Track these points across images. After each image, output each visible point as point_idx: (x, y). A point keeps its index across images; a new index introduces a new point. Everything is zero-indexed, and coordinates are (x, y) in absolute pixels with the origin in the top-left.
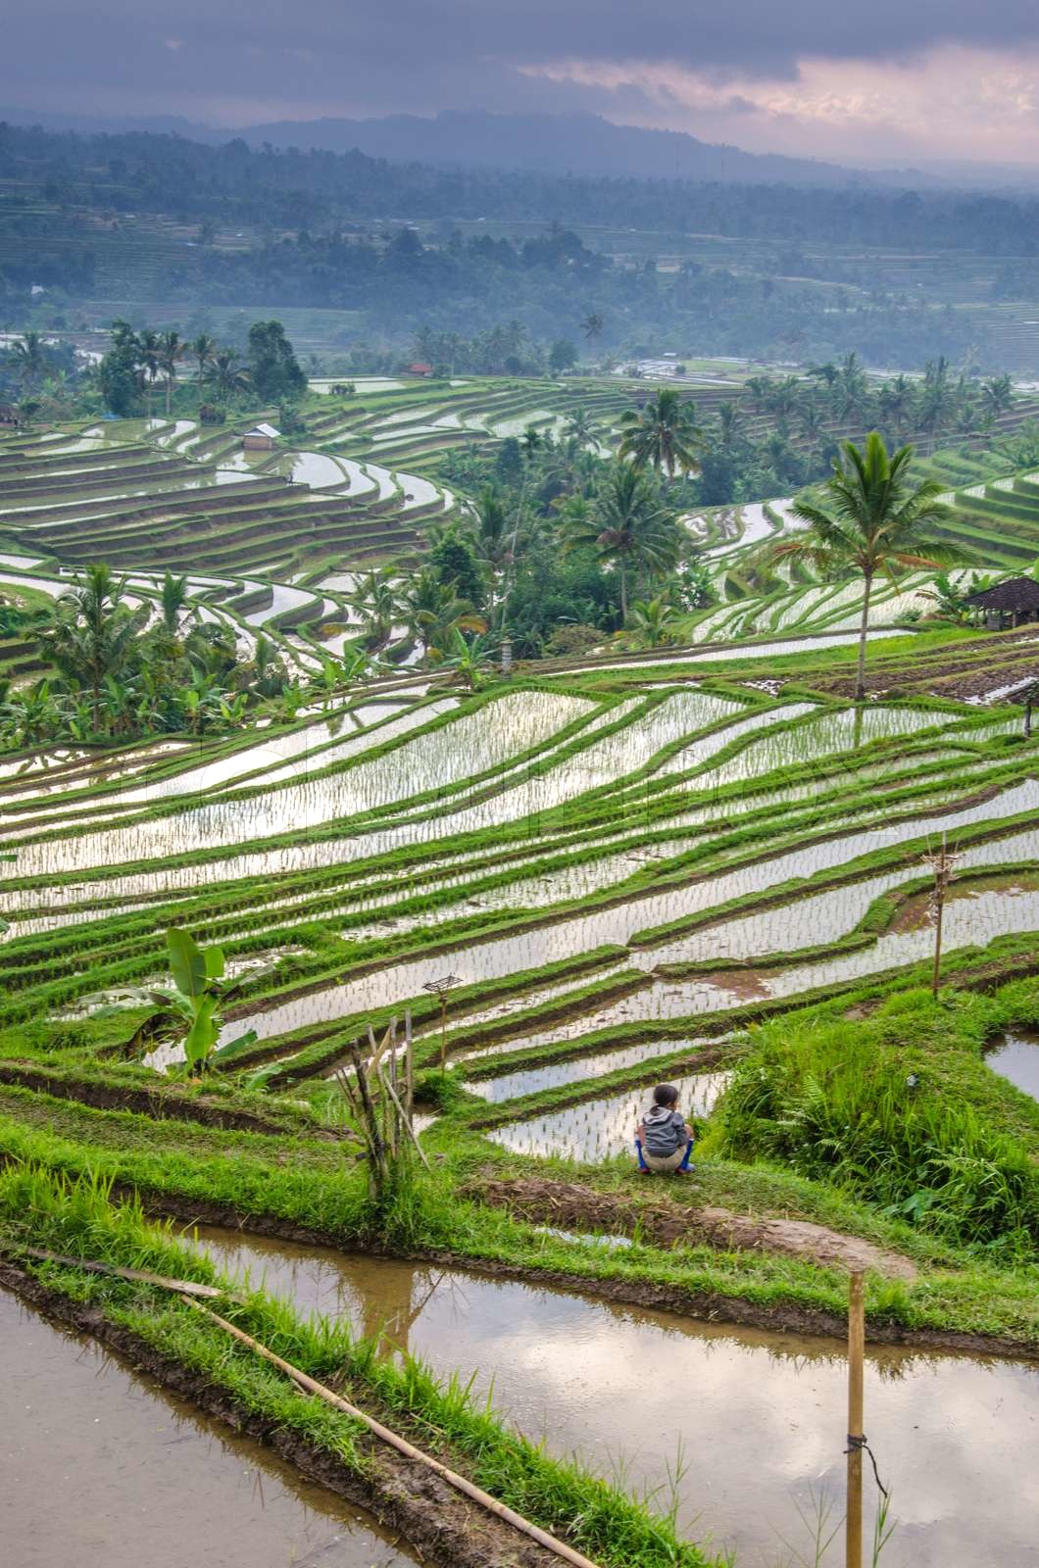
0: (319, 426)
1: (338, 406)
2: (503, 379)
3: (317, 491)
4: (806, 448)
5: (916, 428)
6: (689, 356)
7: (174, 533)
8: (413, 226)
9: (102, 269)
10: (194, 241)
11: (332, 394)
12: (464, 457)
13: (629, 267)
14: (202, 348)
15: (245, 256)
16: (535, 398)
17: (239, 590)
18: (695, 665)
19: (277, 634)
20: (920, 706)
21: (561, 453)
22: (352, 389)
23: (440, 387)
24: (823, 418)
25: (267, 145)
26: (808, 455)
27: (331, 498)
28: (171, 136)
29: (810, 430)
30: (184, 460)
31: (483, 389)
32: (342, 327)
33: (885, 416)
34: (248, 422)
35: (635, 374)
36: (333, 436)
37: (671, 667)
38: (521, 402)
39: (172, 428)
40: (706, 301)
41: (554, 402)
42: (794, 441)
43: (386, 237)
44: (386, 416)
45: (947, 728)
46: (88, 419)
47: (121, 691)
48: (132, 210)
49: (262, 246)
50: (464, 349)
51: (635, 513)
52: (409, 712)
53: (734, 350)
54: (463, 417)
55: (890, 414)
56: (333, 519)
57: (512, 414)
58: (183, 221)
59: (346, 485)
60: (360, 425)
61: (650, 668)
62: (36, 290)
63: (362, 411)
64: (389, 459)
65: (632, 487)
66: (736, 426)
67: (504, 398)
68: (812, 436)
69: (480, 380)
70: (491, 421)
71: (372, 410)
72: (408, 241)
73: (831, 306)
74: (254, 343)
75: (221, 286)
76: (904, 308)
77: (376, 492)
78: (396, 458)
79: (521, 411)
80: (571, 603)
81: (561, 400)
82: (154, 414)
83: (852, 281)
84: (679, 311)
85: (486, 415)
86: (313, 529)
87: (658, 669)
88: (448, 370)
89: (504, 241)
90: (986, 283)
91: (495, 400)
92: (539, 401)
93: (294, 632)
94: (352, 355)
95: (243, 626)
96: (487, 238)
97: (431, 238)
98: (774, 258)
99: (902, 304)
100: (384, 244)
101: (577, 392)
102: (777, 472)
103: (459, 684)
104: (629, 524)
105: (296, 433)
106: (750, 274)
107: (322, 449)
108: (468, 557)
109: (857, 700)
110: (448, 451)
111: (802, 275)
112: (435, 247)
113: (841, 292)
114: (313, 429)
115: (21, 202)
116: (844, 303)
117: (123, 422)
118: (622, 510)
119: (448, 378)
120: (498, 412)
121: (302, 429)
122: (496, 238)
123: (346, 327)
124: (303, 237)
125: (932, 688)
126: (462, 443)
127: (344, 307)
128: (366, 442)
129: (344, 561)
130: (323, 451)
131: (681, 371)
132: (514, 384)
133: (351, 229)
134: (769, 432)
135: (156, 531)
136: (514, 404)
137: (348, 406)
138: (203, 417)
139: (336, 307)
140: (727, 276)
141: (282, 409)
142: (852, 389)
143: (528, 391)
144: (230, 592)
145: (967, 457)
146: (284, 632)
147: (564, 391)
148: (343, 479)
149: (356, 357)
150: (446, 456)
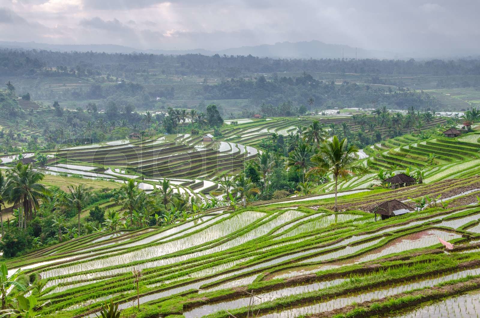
0: (226, 134)
1: (232, 128)
2: (282, 118)
3: (222, 153)
4: (371, 134)
5: (404, 127)
6: (342, 108)
7: (180, 166)
8: (265, 75)
9: (176, 92)
10: (202, 82)
11: (231, 124)
12: (267, 141)
13: (327, 83)
14: (193, 113)
15: (216, 86)
16: (291, 123)
17: (194, 182)
18: (302, 202)
19: (202, 194)
20: (353, 213)
21: (294, 139)
22: (237, 123)
23: (263, 121)
24: (375, 125)
25: (225, 55)
26: (371, 136)
27: (226, 154)
28: (198, 54)
29: (372, 128)
30: (184, 145)
31: (276, 121)
32: (243, 104)
33: (394, 124)
34: (206, 134)
35: (323, 114)
36: (230, 136)
37: (295, 202)
38: (287, 124)
39: (183, 136)
40: (349, 92)
41: (296, 124)
42: (366, 133)
43: (256, 79)
44: (246, 130)
45: (355, 220)
46: (161, 135)
47: (138, 214)
48: (185, 75)
49: (221, 83)
50: (274, 109)
51: (306, 156)
52: (214, 218)
53: (357, 106)
54: (269, 129)
55: (395, 124)
56: (226, 160)
57: (284, 128)
58: (200, 77)
59: (231, 150)
60: (238, 133)
61: (288, 203)
62: (158, 98)
63: (239, 129)
64: (245, 142)
65: (305, 149)
66: (348, 129)
67: (281, 123)
68: (372, 131)
69: (275, 118)
70: (277, 130)
71: (243, 128)
72: (262, 79)
73: (387, 92)
74: (208, 111)
75: (209, 95)
76: (409, 92)
77: (239, 152)
78: (248, 142)
79: (286, 127)
80: (288, 183)
81: (299, 123)
82: (179, 133)
83: (394, 85)
84: (342, 95)
85: (276, 128)
86: (220, 163)
87: (291, 203)
88: (266, 116)
89: (290, 78)
90: (435, 84)
91: (279, 124)
92: (292, 123)
93: (208, 194)
94: (243, 112)
95: (192, 193)
96: (285, 77)
97: (270, 78)
98: (370, 79)
99: (408, 91)
100: (255, 80)
101: (303, 121)
102: (361, 142)
103: (231, 209)
104: (304, 160)
105: (219, 136)
106: (362, 84)
107: (226, 140)
108: (255, 171)
109: (335, 212)
110: (262, 139)
111: (379, 83)
112: (270, 81)
113: (390, 88)
114: (224, 134)
115: (155, 75)
116: (390, 91)
117: (170, 135)
118: (302, 155)
119: (266, 118)
120: (280, 127)
121: (221, 135)
122: (288, 77)
123: (244, 104)
124: (232, 80)
125: (360, 208)
126: (266, 137)
127: (244, 99)
128: (240, 137)
129: (228, 172)
130: (227, 141)
131: (338, 113)
132: (284, 119)
133: (247, 77)
134: (359, 130)
135: (173, 166)
136: (284, 125)
137: (235, 128)
138: (192, 133)
139: (242, 99)
140: (356, 85)
141: (215, 129)
142: (383, 117)
143: (289, 121)
144: (191, 183)
145: (414, 136)
146: (205, 194)
147: (300, 120)
148: (230, 149)
149: (244, 113)
150: (262, 141)
